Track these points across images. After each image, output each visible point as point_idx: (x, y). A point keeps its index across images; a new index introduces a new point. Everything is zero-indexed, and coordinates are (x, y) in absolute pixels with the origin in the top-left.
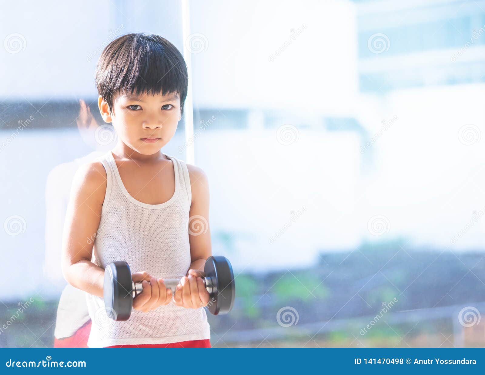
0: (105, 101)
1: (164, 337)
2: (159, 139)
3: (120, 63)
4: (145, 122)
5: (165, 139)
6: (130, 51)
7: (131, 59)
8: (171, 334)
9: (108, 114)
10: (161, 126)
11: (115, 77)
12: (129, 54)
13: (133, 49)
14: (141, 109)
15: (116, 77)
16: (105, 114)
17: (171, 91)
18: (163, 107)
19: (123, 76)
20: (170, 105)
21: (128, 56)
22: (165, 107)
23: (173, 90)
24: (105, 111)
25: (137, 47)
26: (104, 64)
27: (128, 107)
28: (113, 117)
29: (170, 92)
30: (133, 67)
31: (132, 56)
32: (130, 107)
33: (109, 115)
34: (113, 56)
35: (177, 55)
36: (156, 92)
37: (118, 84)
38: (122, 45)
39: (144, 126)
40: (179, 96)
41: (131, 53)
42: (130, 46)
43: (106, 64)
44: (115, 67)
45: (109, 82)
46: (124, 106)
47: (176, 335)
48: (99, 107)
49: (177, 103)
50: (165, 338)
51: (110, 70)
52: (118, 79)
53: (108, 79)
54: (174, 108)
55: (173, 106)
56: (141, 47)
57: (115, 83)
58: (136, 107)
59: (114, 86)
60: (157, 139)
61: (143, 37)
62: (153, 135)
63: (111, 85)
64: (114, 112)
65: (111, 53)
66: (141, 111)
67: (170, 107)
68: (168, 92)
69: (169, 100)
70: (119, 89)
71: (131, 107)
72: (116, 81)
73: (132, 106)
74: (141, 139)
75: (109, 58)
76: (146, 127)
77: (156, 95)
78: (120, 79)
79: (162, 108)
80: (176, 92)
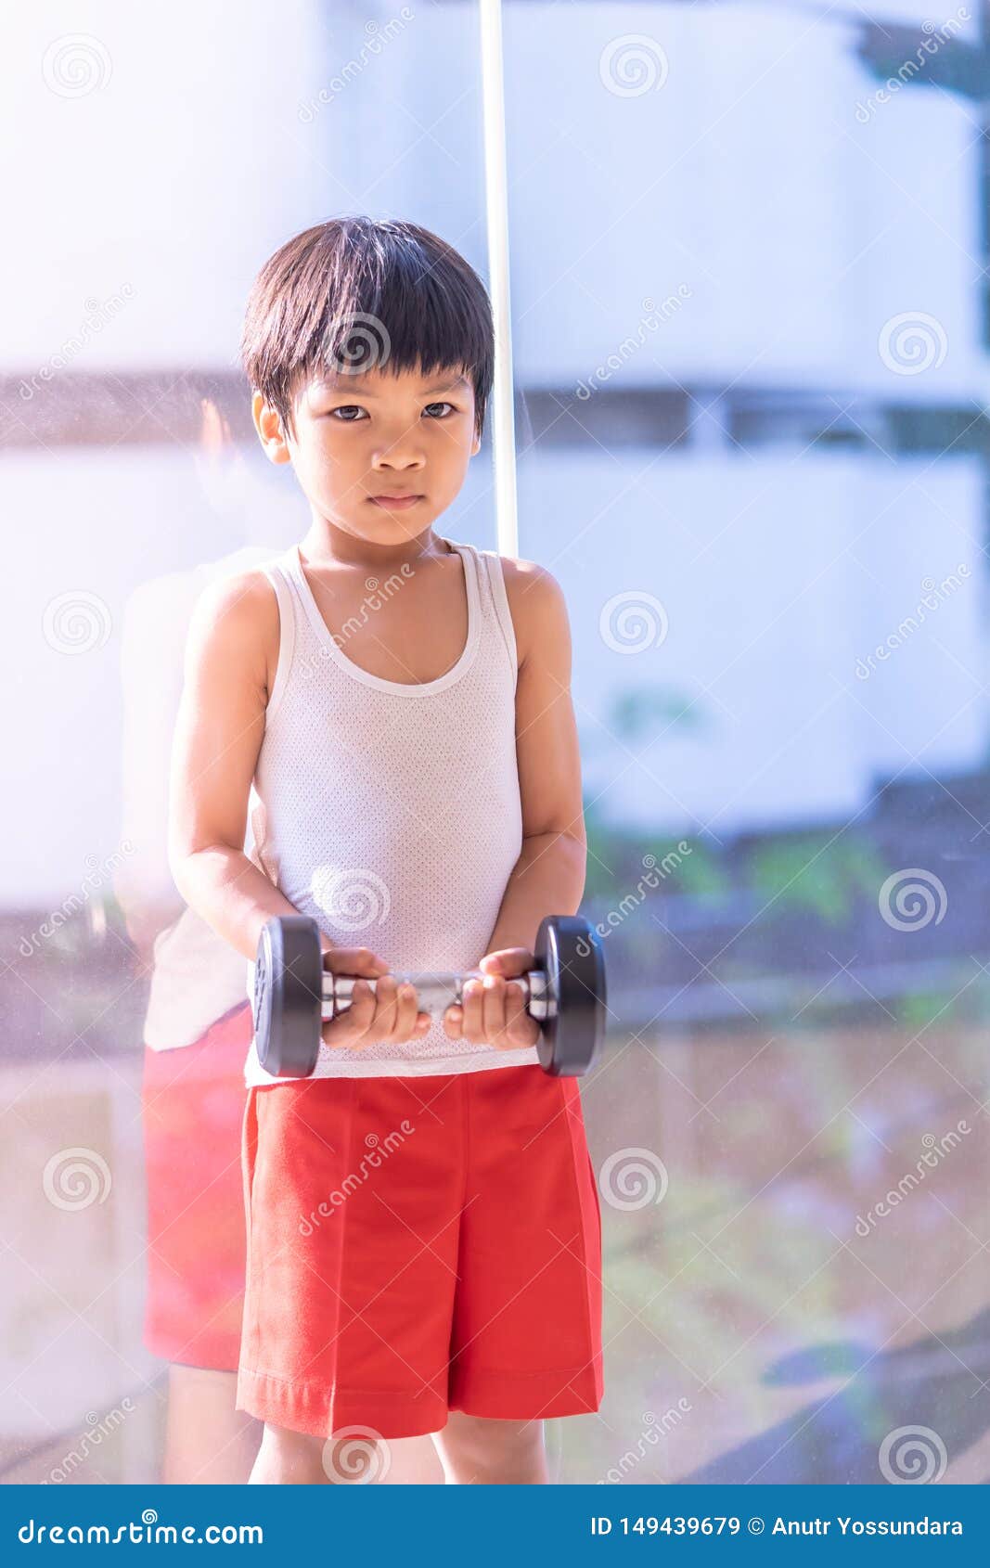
0: (270, 406)
1: (441, 1056)
2: (421, 497)
3: (305, 294)
4: (380, 450)
5: (436, 499)
6: (329, 262)
7: (333, 281)
8: (459, 1050)
9: (280, 439)
10: (422, 462)
11: (290, 333)
12: (328, 266)
13: (338, 254)
14: (367, 416)
15: (294, 332)
16: (273, 440)
17: (447, 362)
18: (427, 408)
19: (312, 327)
20: (447, 404)
21: (325, 275)
22: (434, 410)
23: (452, 361)
24: (271, 433)
25: (349, 250)
26: (262, 301)
27: (331, 413)
28: (291, 445)
29: (443, 367)
30: (338, 299)
31: (336, 272)
32: (338, 413)
33: (284, 444)
34: (286, 280)
35: (461, 270)
36: (403, 367)
37: (300, 351)
38: (309, 248)
39: (376, 462)
40: (469, 381)
41: (332, 265)
42: (329, 248)
43: (266, 302)
44: (290, 306)
45: (277, 347)
46: (320, 411)
47: (472, 1053)
48: (256, 424)
49: (465, 398)
50: (443, 1060)
51: (278, 316)
52: (301, 336)
53: (274, 340)
54: (456, 413)
55: (454, 408)
56: (359, 248)
57: (292, 349)
58: (353, 414)
59: (290, 358)
60: (413, 497)
61: (365, 227)
62: (401, 487)
63: (283, 355)
64: (294, 431)
65: (280, 270)
66: (366, 422)
67: (446, 410)
68: (438, 367)
69: (442, 388)
70: (304, 362)
71: (341, 413)
72: (295, 343)
73: (342, 409)
74: (370, 500)
75: (276, 286)
76: (383, 465)
77: (404, 375)
78: (306, 335)
79: (426, 413)
80: (458, 368)
